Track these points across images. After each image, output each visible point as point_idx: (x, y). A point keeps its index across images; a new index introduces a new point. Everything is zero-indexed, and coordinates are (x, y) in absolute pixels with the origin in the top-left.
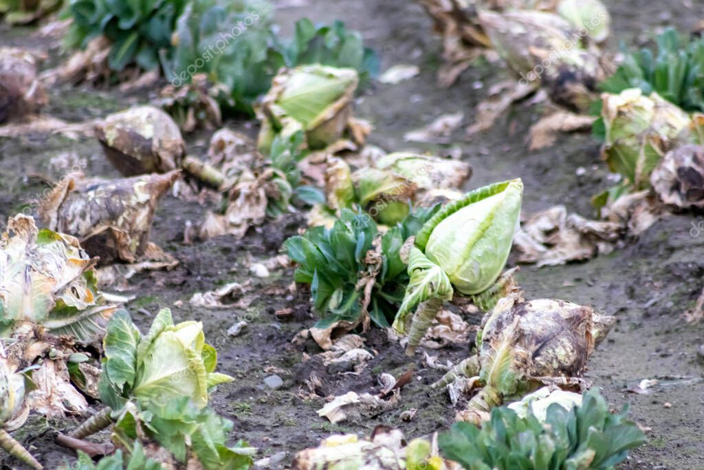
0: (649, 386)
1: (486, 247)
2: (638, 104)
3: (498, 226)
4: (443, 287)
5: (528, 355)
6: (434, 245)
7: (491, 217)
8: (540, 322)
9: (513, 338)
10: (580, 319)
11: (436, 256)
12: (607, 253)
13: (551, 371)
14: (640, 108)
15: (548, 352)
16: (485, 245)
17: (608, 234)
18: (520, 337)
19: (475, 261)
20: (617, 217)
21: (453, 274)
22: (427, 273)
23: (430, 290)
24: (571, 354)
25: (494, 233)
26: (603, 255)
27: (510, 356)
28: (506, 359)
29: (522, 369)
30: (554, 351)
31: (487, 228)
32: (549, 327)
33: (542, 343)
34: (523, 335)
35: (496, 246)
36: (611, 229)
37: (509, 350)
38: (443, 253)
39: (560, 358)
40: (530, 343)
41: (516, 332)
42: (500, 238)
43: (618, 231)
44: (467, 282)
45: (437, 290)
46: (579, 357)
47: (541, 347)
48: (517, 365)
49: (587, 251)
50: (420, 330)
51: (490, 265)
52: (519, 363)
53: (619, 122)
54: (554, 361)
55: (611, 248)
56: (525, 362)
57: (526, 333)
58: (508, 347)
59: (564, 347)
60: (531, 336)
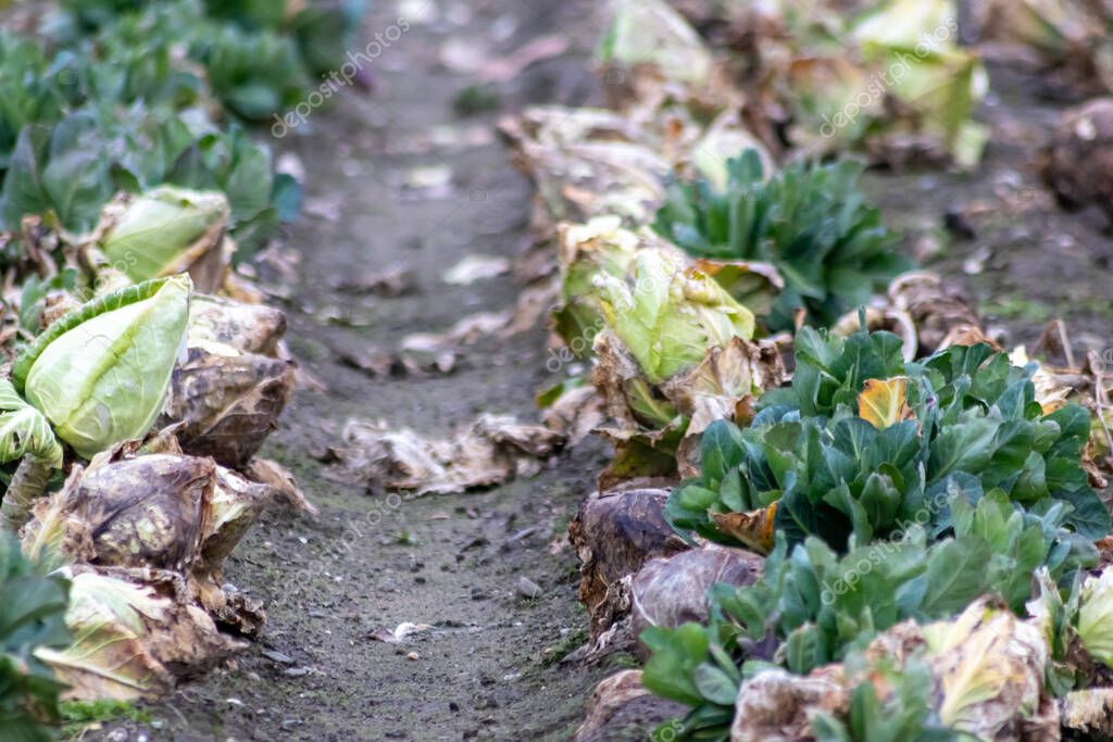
0: (409, 632)
1: (120, 382)
2: (614, 241)
3: (144, 349)
4: (36, 441)
5: (84, 528)
6: (38, 375)
7: (132, 333)
8: (117, 479)
9: (69, 501)
10: (189, 478)
11: (37, 393)
12: (529, 475)
13: (128, 559)
14: (616, 247)
15: (123, 526)
16: (119, 379)
17: (535, 445)
18: (80, 502)
19: (100, 403)
20: (559, 419)
21: (64, 424)
22: (11, 417)
23: (13, 445)
24: (164, 532)
25: (135, 359)
26: (523, 478)
27: (60, 532)
28: (56, 535)
29: (75, 552)
30: (134, 526)
31: (124, 350)
32: (132, 486)
33: (116, 511)
34: (86, 497)
35: (139, 382)
36: (540, 438)
37: (61, 521)
38: (50, 389)
39: (144, 536)
40: (95, 511)
41: (73, 492)
42: (146, 369)
43: (552, 440)
44: (88, 440)
45: (24, 444)
46: (182, 539)
47: (112, 518)
48: (67, 545)
49: (500, 472)
50: (13, 517)
51: (128, 412)
52: (70, 541)
53: (579, 267)
54: (133, 542)
55: (536, 467)
56: (79, 539)
57: (91, 494)
58: (58, 516)
59: (153, 521)
60: (97, 500)
